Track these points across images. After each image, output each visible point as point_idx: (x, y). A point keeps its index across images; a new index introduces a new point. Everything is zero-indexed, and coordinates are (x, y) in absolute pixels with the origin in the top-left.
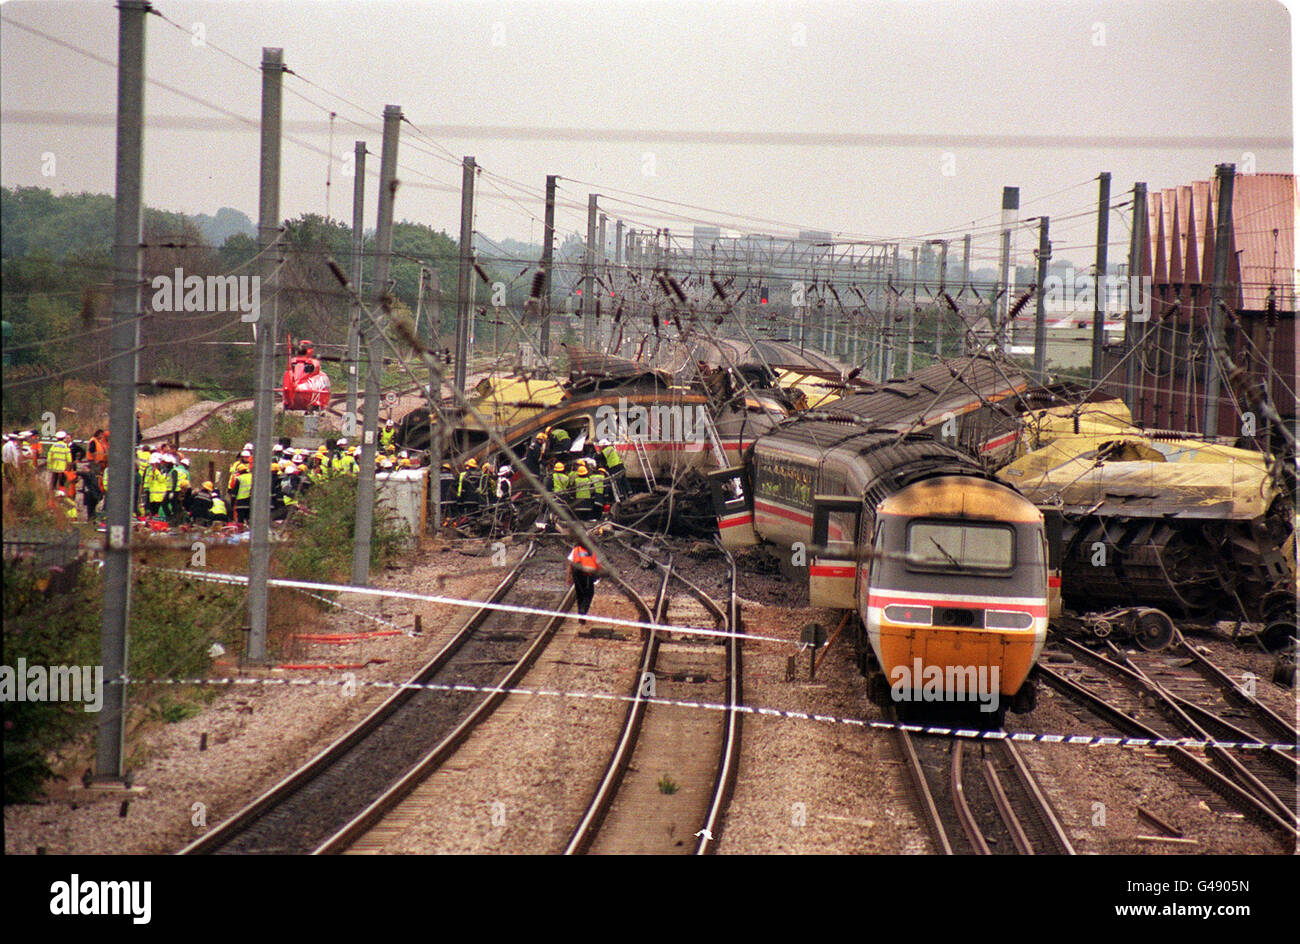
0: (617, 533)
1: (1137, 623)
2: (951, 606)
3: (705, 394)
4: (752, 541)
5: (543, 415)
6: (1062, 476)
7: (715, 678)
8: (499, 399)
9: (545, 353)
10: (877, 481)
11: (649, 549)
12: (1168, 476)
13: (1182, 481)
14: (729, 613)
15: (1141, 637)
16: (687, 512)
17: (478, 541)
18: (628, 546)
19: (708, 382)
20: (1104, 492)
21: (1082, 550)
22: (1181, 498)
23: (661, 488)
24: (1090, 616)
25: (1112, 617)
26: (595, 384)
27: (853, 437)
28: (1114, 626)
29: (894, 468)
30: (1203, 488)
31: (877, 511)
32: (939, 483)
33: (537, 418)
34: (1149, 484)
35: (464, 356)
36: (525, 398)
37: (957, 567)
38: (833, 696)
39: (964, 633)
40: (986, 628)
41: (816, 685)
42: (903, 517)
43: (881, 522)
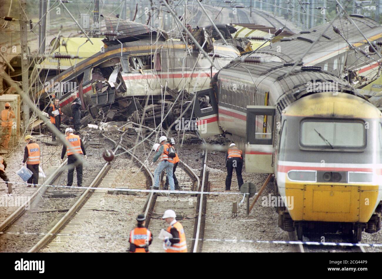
4: (218, 132)
7: (188, 217)
10: (284, 96)
14: (201, 177)
27: (275, 69)
29: (294, 88)
31: (282, 115)
37: (331, 147)
38: (260, 226)
39: (336, 186)
40: (349, 182)
41: (250, 219)
42: (298, 118)
43: (284, 121)
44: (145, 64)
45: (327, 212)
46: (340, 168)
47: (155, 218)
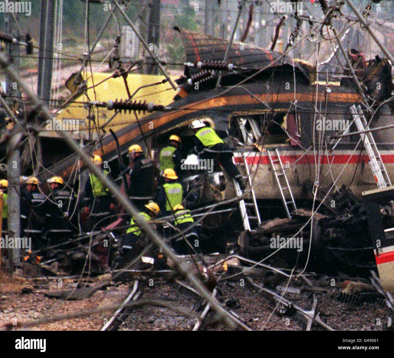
0: (246, 270)
3: (358, 92)
5: (146, 121)
8: (93, 100)
9: (154, 40)
11: (286, 289)
16: (335, 242)
17: (69, 280)
18: (260, 286)
19: (363, 76)
23: (303, 212)
26: (215, 79)
33: (140, 124)
35: (51, 43)
36: (123, 97)
44: (265, 132)
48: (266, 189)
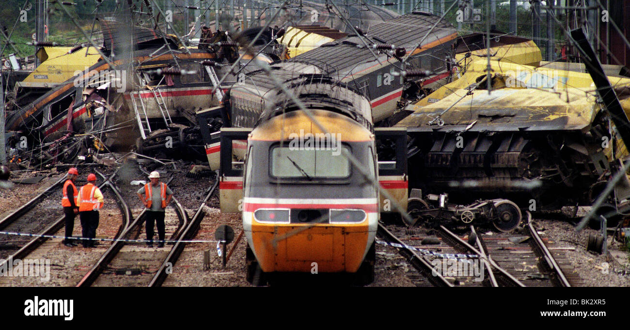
1: (493, 210)
2: (304, 208)
6: (448, 103)
12: (523, 99)
13: (534, 102)
14: (189, 220)
15: (497, 222)
16: (192, 142)
20: (477, 113)
21: (462, 157)
22: (532, 115)
23: (175, 125)
24: (458, 208)
25: (476, 208)
28: (477, 215)
30: (547, 107)
31: (249, 139)
32: (294, 115)
34: (510, 106)
37: (308, 178)
38: (237, 280)
39: (314, 228)
40: (330, 223)
41: (227, 271)
42: (267, 142)
43: (250, 147)
44: (153, 78)
45: (305, 261)
46: (319, 205)
47: (106, 274)
48: (154, 112)
